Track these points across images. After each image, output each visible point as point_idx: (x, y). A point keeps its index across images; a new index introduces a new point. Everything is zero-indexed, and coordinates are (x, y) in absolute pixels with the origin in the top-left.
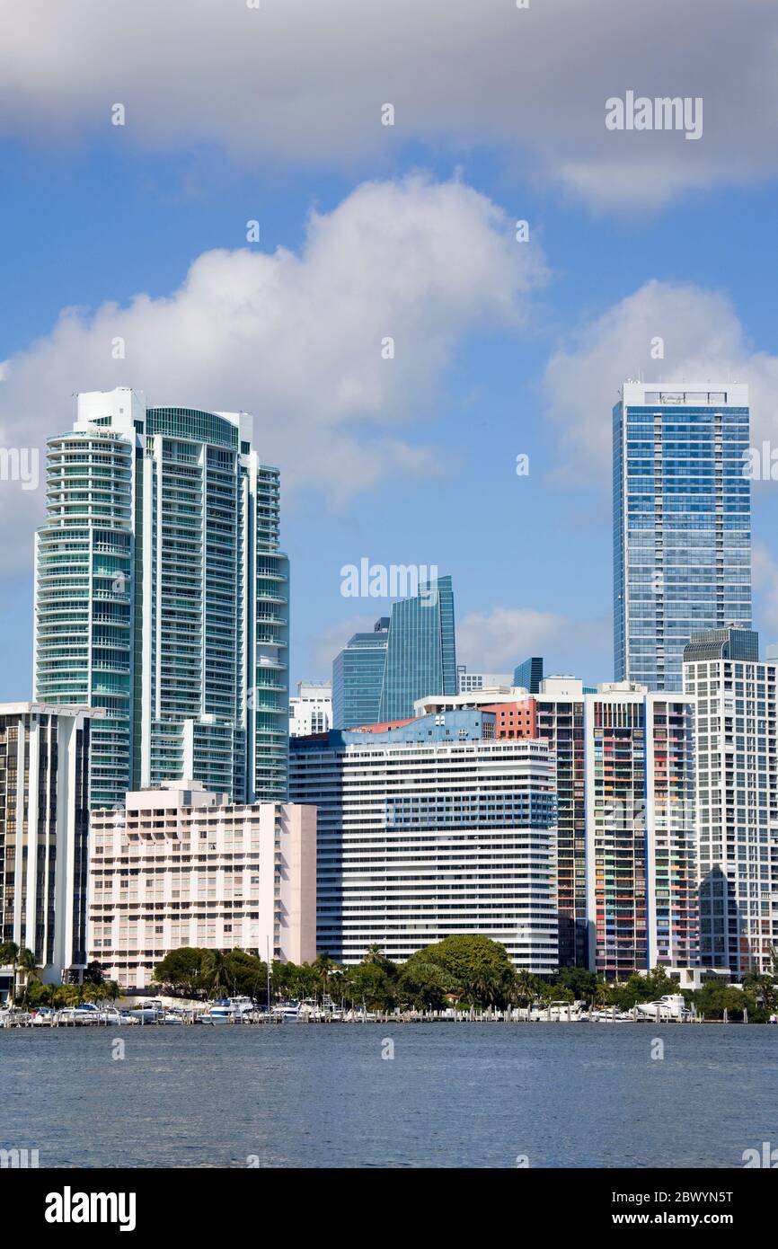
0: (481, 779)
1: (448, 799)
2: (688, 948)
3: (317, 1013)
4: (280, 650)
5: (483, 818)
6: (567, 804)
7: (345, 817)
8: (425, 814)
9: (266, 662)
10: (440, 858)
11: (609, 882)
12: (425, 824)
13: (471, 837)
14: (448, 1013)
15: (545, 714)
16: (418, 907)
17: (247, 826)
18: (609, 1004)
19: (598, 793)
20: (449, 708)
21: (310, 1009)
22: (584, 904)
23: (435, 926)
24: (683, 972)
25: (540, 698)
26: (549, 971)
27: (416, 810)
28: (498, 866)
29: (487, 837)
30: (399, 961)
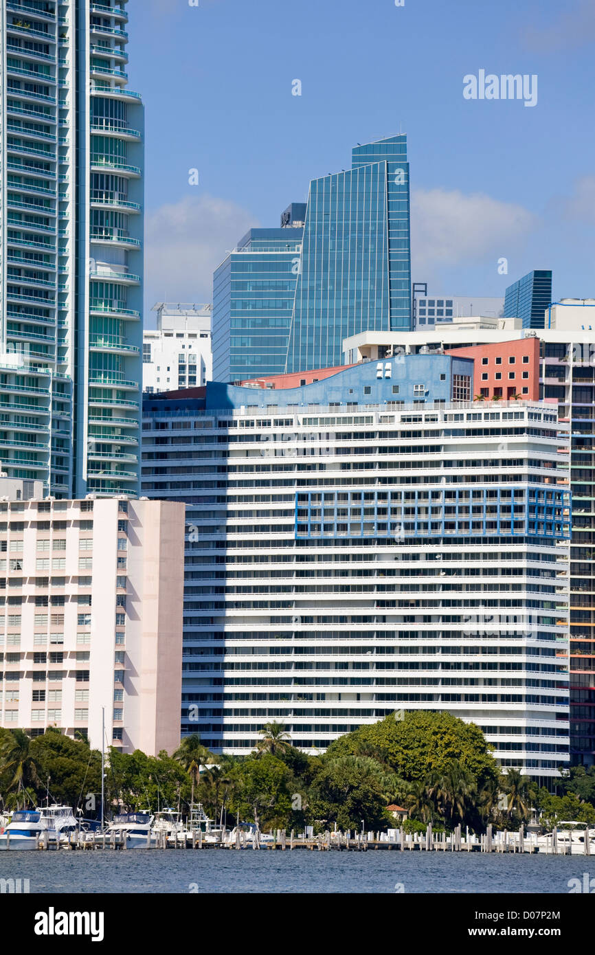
0: (448, 464)
1: (395, 496)
3: (180, 832)
4: (128, 252)
5: (450, 526)
6: (587, 506)
7: (231, 522)
8: (357, 519)
9: (105, 272)
10: (381, 588)
12: (357, 534)
13: (431, 557)
14: (390, 836)
15: (554, 361)
16: (344, 666)
17: (72, 533)
20: (399, 350)
21: (168, 826)
23: (370, 696)
25: (547, 335)
26: (554, 773)
27: (343, 512)
29: (457, 556)
30: (313, 752)
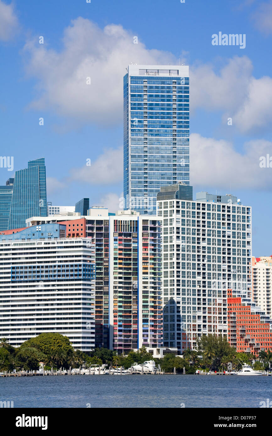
0: (58, 257)
1: (42, 267)
2: (157, 338)
5: (59, 276)
6: (100, 269)
8: (30, 274)
10: (38, 295)
11: (120, 307)
12: (30, 279)
13: (53, 285)
14: (40, 371)
15: (90, 225)
16: (26, 320)
18: (119, 366)
19: (115, 264)
20: (43, 222)
22: (107, 317)
23: (34, 329)
24: (155, 350)
25: (88, 218)
26: (90, 350)
27: (26, 272)
28: (66, 299)
29: (61, 285)
30: (16, 346)
